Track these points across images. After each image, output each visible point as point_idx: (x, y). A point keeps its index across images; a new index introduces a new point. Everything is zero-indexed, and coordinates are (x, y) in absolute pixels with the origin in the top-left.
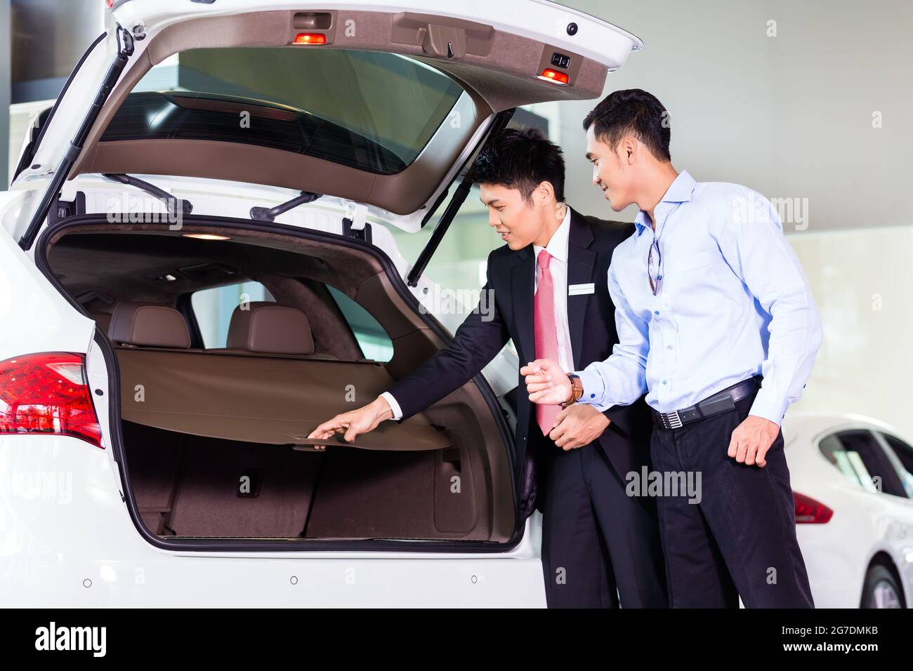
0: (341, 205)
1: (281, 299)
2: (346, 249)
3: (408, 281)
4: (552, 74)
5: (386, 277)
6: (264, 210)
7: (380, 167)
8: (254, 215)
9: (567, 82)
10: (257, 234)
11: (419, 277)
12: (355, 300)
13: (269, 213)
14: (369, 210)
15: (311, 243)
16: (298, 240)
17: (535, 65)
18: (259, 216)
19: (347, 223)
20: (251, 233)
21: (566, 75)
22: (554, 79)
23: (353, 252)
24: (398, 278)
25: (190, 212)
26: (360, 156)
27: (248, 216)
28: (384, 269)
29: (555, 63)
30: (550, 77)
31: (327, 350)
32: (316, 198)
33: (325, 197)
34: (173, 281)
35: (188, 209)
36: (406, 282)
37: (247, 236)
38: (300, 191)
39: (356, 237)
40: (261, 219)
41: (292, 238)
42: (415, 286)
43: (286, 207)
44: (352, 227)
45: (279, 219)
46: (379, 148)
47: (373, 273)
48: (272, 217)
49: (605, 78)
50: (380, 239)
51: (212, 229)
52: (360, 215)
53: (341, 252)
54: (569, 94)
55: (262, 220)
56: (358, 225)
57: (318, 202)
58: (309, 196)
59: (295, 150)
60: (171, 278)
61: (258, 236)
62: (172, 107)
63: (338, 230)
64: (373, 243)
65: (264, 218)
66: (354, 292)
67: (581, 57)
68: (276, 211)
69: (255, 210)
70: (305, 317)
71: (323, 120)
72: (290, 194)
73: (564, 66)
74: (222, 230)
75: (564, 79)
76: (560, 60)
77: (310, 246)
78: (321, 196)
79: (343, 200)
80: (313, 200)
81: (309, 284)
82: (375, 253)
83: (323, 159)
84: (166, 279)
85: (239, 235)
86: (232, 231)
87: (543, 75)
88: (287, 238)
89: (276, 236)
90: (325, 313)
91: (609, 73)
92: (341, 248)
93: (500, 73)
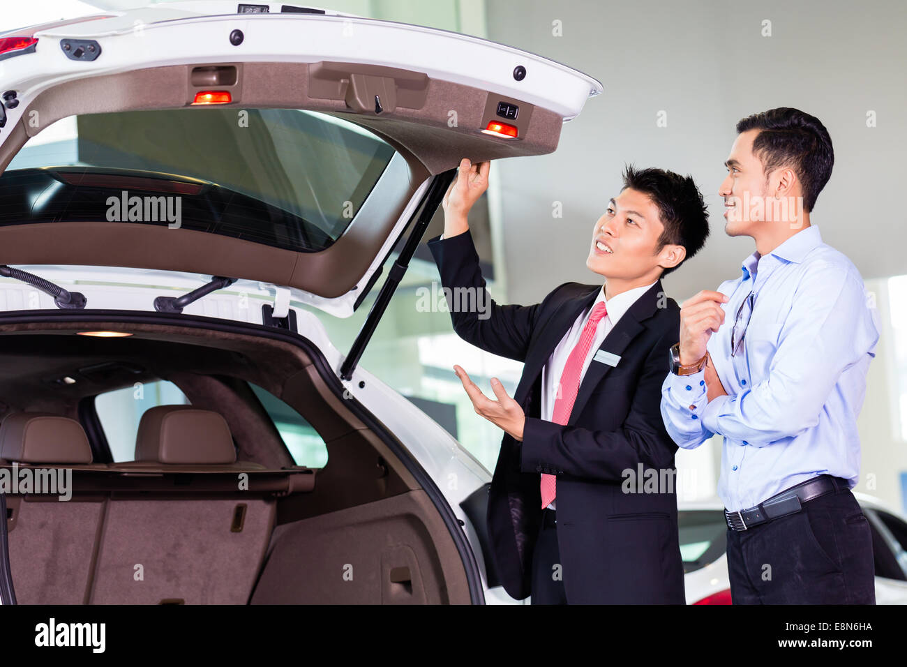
0: (260, 289)
1: (198, 400)
2: (267, 340)
3: (341, 374)
4: (498, 127)
5: (316, 371)
6: (171, 300)
7: (304, 244)
8: (159, 306)
9: (516, 136)
10: (163, 328)
11: (354, 369)
12: (281, 398)
13: (177, 304)
14: (292, 294)
15: (227, 335)
16: (211, 333)
17: (477, 118)
18: (164, 308)
19: (267, 310)
20: (156, 327)
21: (515, 128)
22: (501, 132)
23: (275, 343)
24: (329, 371)
25: (84, 306)
26: (280, 232)
27: (151, 308)
28: (313, 362)
29: (501, 113)
30: (496, 131)
31: (251, 456)
32: (230, 283)
33: (240, 281)
34: (72, 384)
35: (81, 303)
36: (339, 375)
37: (151, 332)
38: (211, 276)
39: (279, 326)
40: (167, 311)
41: (204, 331)
42: (349, 379)
43: (195, 295)
44: (274, 315)
45: (188, 310)
46: (302, 222)
47: (300, 366)
48: (180, 307)
49: (560, 128)
50: (307, 326)
51: (111, 324)
52: (283, 300)
53: (262, 344)
54: (518, 149)
55: (169, 310)
56: (280, 312)
57: (232, 288)
58: (221, 281)
59: (202, 229)
60: (70, 380)
61: (164, 331)
62: (57, 185)
63: (258, 319)
64: (299, 333)
65: (170, 309)
66: (280, 390)
67: (530, 107)
68: (184, 301)
69: (160, 301)
70: (225, 421)
71: (234, 192)
72: (201, 280)
73: (512, 117)
74: (122, 325)
75: (512, 132)
76: (506, 110)
77: (226, 339)
78: (236, 280)
79: (261, 284)
80: (227, 286)
81: (227, 381)
82: (301, 343)
83: (236, 237)
84: (64, 382)
85: (142, 331)
86: (133, 326)
87: (487, 129)
88: (198, 331)
89: (186, 330)
90: (247, 415)
91: (564, 123)
92: (262, 340)
93: (439, 128)
